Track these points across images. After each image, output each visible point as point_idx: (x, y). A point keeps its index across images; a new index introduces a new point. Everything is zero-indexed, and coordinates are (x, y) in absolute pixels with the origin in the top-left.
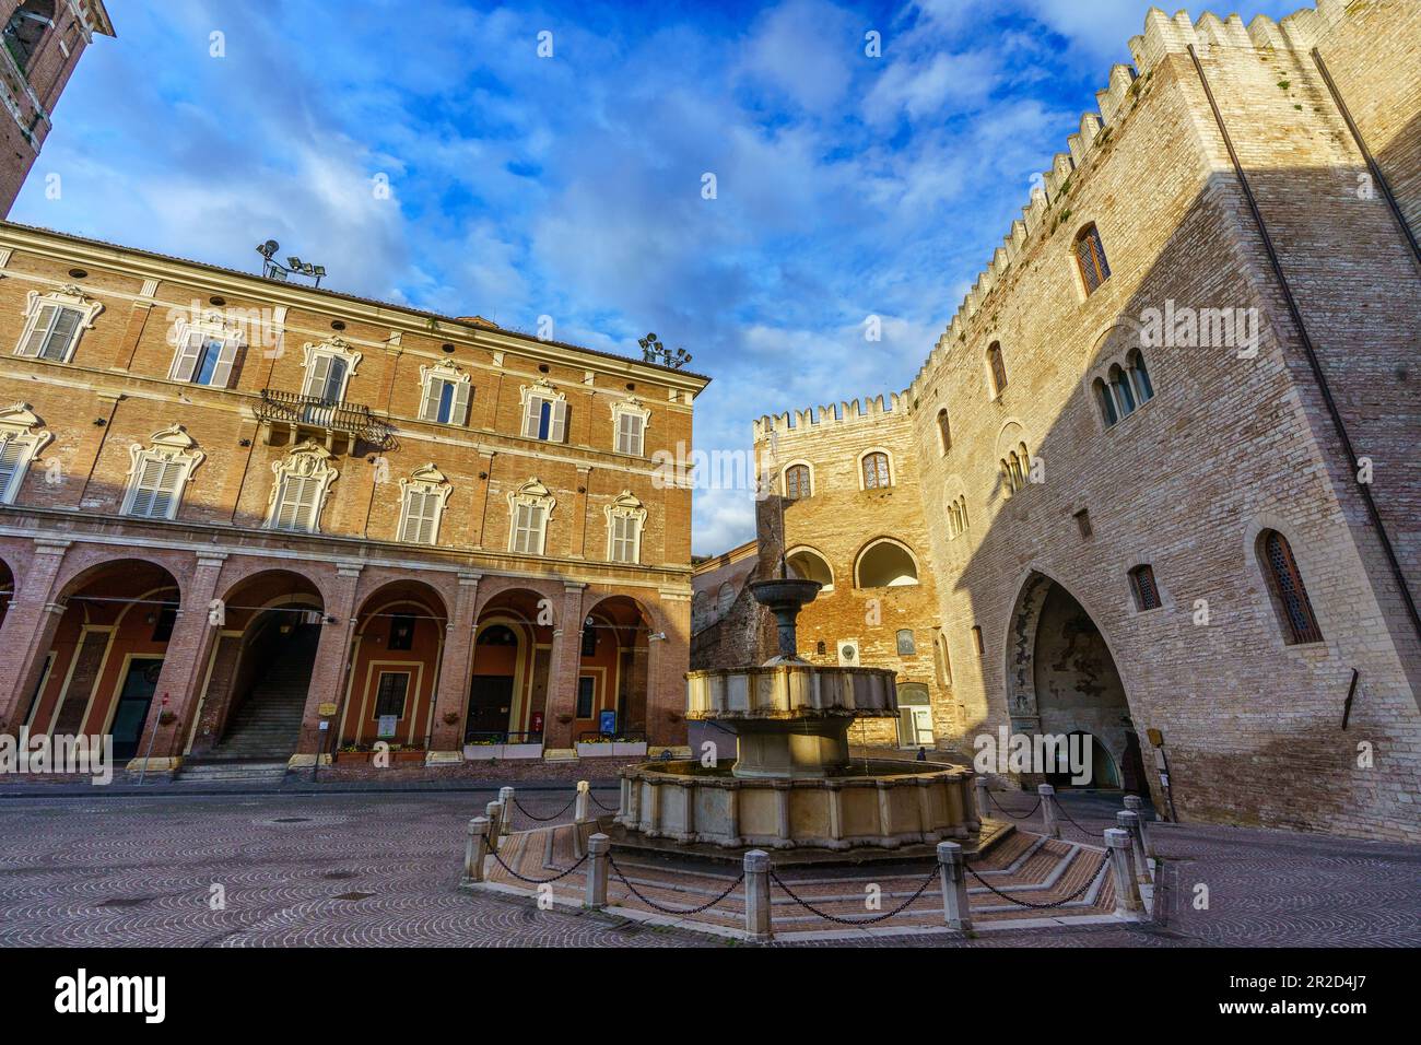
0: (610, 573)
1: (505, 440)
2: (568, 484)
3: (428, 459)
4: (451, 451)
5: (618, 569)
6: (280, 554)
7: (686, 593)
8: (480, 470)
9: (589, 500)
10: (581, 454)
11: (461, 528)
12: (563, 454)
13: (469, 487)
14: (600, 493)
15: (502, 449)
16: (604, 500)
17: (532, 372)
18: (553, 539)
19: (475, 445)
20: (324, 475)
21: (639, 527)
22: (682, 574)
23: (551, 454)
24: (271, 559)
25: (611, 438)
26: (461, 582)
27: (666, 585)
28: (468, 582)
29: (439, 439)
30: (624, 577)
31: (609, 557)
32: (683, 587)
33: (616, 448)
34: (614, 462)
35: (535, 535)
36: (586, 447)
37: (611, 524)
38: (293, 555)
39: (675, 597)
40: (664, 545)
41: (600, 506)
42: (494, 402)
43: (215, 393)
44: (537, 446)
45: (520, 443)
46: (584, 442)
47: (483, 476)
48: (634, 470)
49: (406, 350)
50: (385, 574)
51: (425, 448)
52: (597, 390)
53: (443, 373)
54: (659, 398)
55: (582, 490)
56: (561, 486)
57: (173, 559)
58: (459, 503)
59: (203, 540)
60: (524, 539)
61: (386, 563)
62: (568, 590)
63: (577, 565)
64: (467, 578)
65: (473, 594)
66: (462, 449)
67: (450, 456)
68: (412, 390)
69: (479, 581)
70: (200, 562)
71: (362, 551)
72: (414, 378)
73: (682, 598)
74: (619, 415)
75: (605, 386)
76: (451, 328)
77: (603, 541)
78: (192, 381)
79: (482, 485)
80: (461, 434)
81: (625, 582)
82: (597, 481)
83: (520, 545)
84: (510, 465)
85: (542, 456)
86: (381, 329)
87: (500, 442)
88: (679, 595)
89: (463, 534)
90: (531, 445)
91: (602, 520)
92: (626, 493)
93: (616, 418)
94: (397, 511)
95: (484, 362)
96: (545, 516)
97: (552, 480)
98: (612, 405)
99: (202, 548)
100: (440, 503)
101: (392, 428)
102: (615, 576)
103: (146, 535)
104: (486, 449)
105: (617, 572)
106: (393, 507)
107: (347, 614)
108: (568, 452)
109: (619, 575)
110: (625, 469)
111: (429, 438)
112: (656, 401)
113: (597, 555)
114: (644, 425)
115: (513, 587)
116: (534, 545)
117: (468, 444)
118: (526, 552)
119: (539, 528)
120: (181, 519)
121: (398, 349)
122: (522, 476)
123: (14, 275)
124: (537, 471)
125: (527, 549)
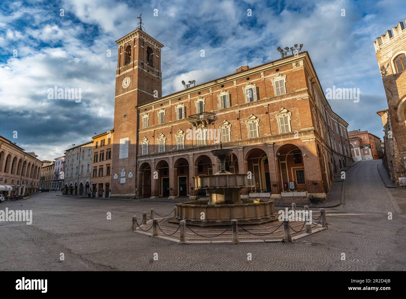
0: (281, 137)
1: (241, 106)
2: (262, 113)
3: (224, 119)
4: (229, 115)
5: (283, 135)
6: (202, 151)
7: (312, 138)
8: (237, 117)
9: (270, 115)
10: (264, 101)
11: (236, 135)
12: (259, 104)
13: (235, 123)
14: (273, 112)
15: (241, 109)
16: (275, 113)
17: (245, 82)
18: (261, 131)
19: (234, 111)
21: (289, 119)
22: (309, 131)
23: (255, 105)
24: (200, 153)
25: (273, 92)
26: (239, 150)
27: (303, 137)
28: (240, 150)
29: (225, 113)
30: (287, 137)
31: (280, 132)
32: (311, 136)
33: (276, 95)
34: (276, 99)
35: (255, 132)
36: (266, 98)
37: (278, 121)
38: (203, 151)
39: (308, 140)
40: (300, 123)
41: (273, 116)
42: (236, 96)
43: (184, 120)
44: (251, 104)
45: (246, 105)
46: (264, 97)
47: (238, 119)
48: (283, 100)
49: (213, 92)
51: (223, 116)
52: (265, 77)
53: (223, 94)
54: (289, 69)
55: (267, 113)
56: (260, 114)
57: (186, 156)
58: (234, 128)
59: (189, 152)
60: (253, 134)
62: (268, 146)
63: (270, 137)
64: (240, 149)
65: (242, 153)
66: (231, 113)
67: (229, 116)
68: (217, 102)
69: (243, 149)
70: (190, 156)
71: (216, 147)
72: (217, 98)
73: (311, 140)
74: (275, 82)
75: (268, 75)
76: (220, 81)
77: (277, 127)
78: (180, 119)
79: (238, 121)
80: (230, 109)
81: (287, 139)
82: (271, 108)
83: (252, 136)
84: (244, 113)
85: (252, 107)
86: (207, 90)
87: (240, 107)
88: (309, 139)
89: (237, 136)
90: (249, 104)
91: (275, 121)
92: (282, 109)
93: (274, 85)
95: (232, 85)
96: (257, 125)
97: (257, 113)
98: (271, 80)
99: (189, 153)
100: (229, 130)
101: (215, 114)
102: (283, 138)
103: (182, 153)
104: (237, 111)
105: (284, 137)
107: (216, 163)
108: (260, 102)
109: (285, 137)
110: (280, 100)
111: (223, 113)
112: (288, 71)
113: (276, 133)
114: (285, 81)
115: (252, 148)
116: (255, 134)
117: (232, 111)
118: (254, 137)
119: (256, 129)
120: (185, 148)
121: (212, 93)
122: (248, 115)
123: (155, 110)
124: (252, 112)
125: (254, 136)
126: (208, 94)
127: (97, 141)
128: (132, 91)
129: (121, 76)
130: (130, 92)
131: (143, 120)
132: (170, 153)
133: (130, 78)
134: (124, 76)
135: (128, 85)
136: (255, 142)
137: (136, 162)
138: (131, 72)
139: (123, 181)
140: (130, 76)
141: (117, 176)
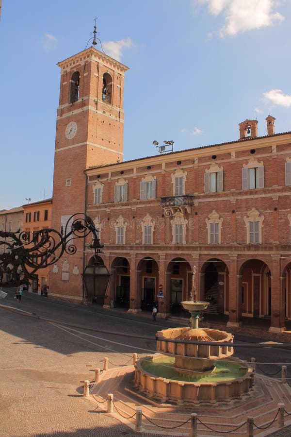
1: (240, 194)
2: (269, 207)
3: (213, 209)
4: (221, 203)
6: (178, 252)
8: (232, 209)
9: (280, 213)
10: (274, 191)
11: (229, 236)
12: (266, 193)
13: (229, 217)
14: (285, 208)
15: (239, 197)
16: (288, 212)
17: (248, 156)
18: (265, 235)
19: (229, 198)
20: (184, 222)
23: (260, 195)
24: (176, 254)
26: (231, 258)
29: (216, 199)
35: (257, 234)
36: (277, 187)
38: (181, 252)
41: (285, 215)
46: (274, 184)
47: (234, 212)
49: (200, 165)
50: (207, 257)
51: (212, 204)
52: (278, 154)
53: (214, 170)
55: (276, 209)
56: (266, 209)
57: (155, 256)
58: (227, 225)
59: (159, 250)
60: (253, 237)
61: (206, 253)
62: (273, 259)
63: (277, 246)
64: (232, 256)
65: (236, 263)
66: (225, 202)
67: (222, 206)
69: (238, 257)
70: (161, 257)
71: (198, 249)
72: (204, 175)
75: (282, 151)
77: (289, 233)
79: (233, 215)
80: (223, 195)
82: (283, 203)
83: (251, 239)
84: (244, 204)
85: (256, 196)
86: (191, 159)
87: (238, 194)
89: (230, 238)
91: (287, 223)
94: (207, 232)
95: (227, 158)
96: (261, 225)
97: (262, 207)
99: (160, 252)
100: (220, 227)
103: (149, 250)
104: (233, 199)
106: (205, 230)
108: (267, 191)
111: (213, 200)
115: (251, 259)
116: (257, 239)
117: (226, 199)
118: (254, 243)
119: (258, 231)
120: (154, 244)
121: (197, 165)
122: (249, 209)
123: (112, 179)
124: (254, 204)
125: (254, 241)
126: (192, 166)
127: (46, 209)
128: (79, 145)
129: (63, 119)
130: (77, 145)
131: (94, 192)
132: (131, 248)
133: (77, 124)
134: (69, 119)
135: (75, 135)
136: (255, 250)
137: (84, 254)
138: (79, 114)
139: (66, 276)
140: (77, 121)
141: (57, 269)
